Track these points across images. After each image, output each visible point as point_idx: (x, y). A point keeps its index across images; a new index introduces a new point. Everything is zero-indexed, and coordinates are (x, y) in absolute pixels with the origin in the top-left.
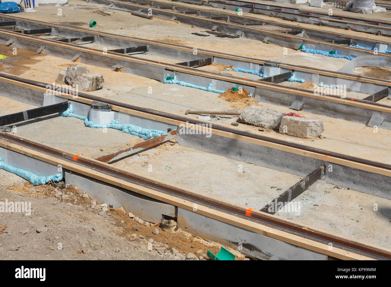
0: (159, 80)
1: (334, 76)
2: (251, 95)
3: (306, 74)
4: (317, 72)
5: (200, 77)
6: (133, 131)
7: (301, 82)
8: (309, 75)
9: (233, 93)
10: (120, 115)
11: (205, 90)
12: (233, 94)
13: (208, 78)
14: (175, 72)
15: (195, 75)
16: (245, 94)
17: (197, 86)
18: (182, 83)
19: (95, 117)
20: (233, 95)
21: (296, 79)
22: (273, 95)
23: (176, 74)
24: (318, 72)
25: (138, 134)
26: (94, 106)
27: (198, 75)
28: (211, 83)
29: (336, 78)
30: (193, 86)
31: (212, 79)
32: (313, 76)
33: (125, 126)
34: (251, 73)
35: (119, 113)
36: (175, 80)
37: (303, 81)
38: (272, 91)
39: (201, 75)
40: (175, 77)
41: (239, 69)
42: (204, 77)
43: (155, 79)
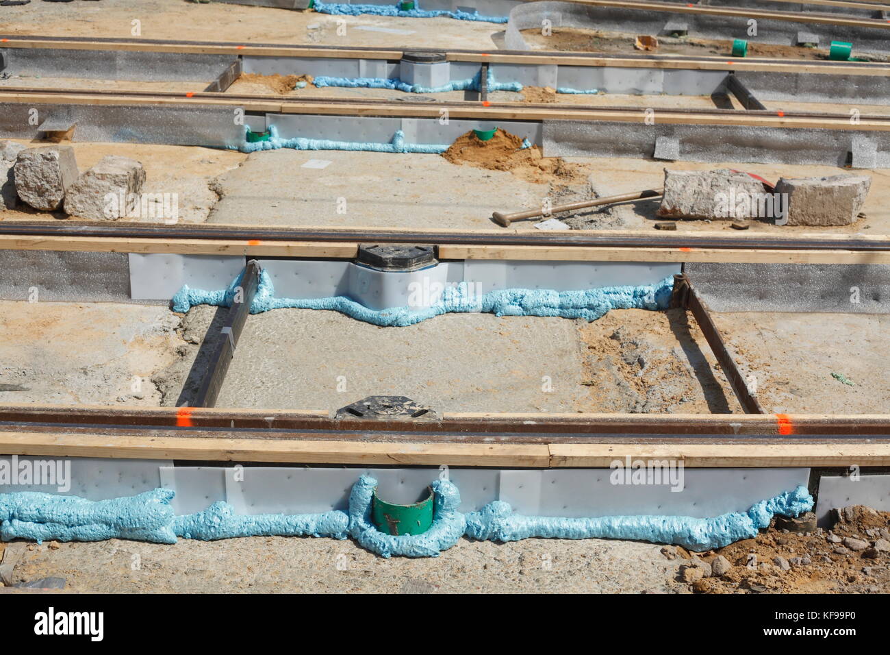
0: (218, 145)
1: (598, 65)
2: (529, 143)
3: (523, 69)
4: (552, 59)
5: (362, 118)
6: (539, 307)
7: (514, 90)
8: (533, 69)
9: (482, 146)
10: (469, 269)
11: (388, 152)
12: (483, 149)
13: (390, 117)
14: (271, 117)
15: (344, 115)
16: (512, 142)
17: (355, 145)
18: (303, 142)
19: (405, 292)
20: (482, 151)
21: (499, 85)
22: (592, 132)
23: (275, 121)
24: (556, 60)
25: (557, 311)
26: (394, 259)
27: (357, 113)
28: (401, 129)
29: (600, 69)
30: (342, 144)
31: (403, 119)
32: (541, 70)
33: (503, 296)
34: (368, 86)
35: (466, 265)
36: (277, 139)
37: (519, 86)
38: (590, 123)
39: (365, 113)
40: (275, 130)
41: (329, 79)
42: (374, 116)
43: (204, 144)
